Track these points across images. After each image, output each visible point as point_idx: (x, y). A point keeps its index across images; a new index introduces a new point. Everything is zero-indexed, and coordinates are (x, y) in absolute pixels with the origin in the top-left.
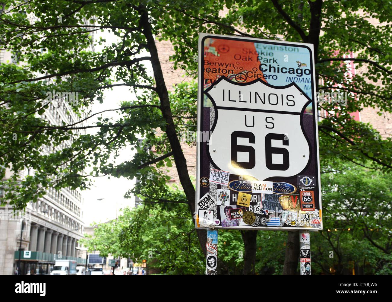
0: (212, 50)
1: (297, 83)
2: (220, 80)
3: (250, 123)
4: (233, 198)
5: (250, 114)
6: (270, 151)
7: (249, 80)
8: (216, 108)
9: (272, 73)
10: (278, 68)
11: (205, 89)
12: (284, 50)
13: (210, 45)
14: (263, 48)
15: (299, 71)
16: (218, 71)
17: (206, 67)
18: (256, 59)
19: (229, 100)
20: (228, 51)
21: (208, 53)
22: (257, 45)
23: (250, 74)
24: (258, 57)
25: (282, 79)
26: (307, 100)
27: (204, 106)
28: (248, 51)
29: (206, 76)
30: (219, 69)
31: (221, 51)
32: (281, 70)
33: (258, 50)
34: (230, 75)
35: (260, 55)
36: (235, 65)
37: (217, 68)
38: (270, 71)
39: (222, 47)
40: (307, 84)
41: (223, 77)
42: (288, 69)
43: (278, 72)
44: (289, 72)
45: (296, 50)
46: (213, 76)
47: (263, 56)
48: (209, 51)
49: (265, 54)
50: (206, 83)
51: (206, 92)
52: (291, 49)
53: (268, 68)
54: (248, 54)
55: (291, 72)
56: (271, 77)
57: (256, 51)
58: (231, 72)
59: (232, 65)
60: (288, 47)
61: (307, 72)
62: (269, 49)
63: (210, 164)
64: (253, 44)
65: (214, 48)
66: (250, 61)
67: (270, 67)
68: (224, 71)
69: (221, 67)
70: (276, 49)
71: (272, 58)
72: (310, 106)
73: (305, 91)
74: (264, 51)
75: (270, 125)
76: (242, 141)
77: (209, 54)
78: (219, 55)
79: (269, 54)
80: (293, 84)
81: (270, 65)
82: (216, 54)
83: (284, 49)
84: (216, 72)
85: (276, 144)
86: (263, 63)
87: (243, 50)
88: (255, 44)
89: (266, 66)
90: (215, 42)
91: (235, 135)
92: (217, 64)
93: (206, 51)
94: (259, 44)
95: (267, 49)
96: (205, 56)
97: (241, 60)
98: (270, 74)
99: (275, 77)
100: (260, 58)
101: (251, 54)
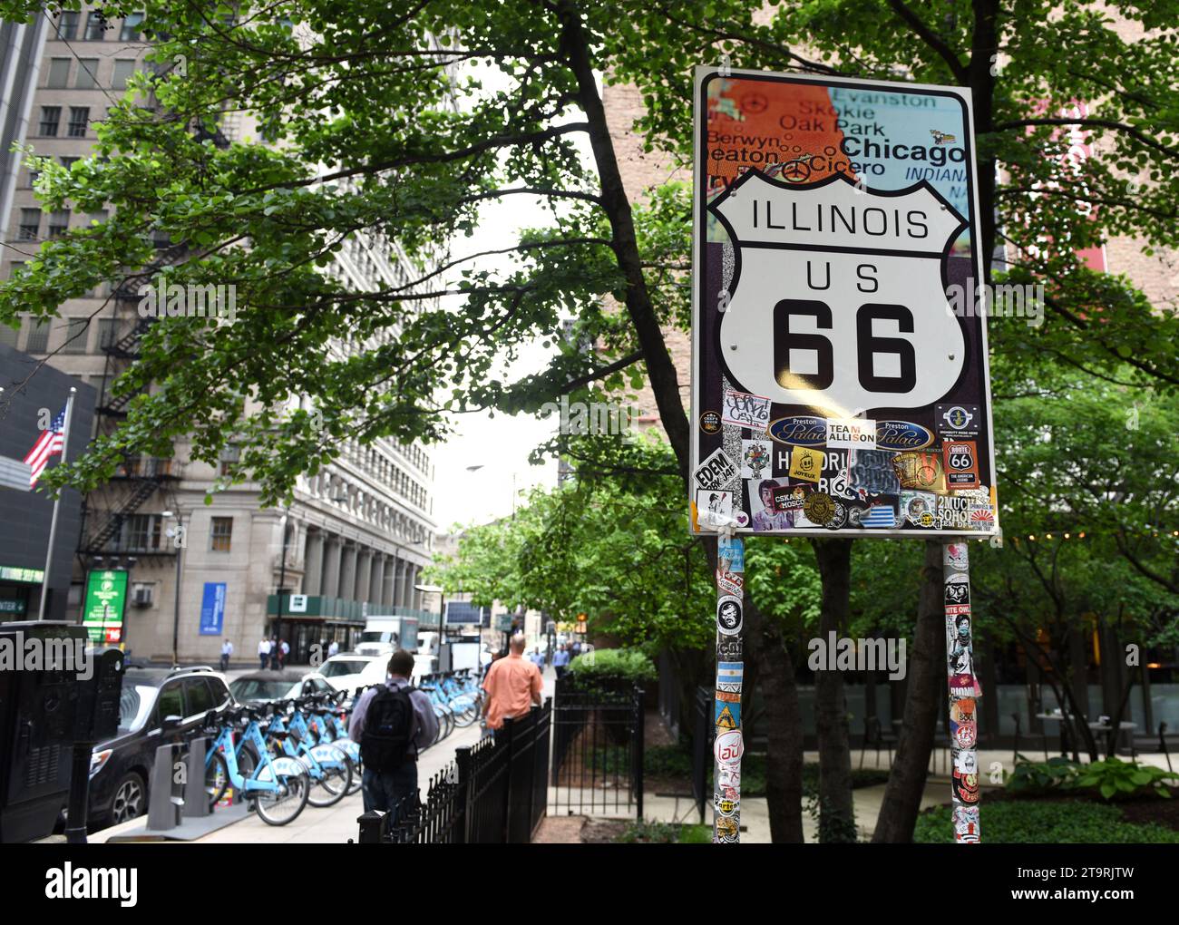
0: (726, 107)
1: (932, 183)
2: (746, 177)
3: (819, 280)
4: (781, 460)
5: (819, 259)
6: (868, 346)
7: (815, 177)
8: (738, 245)
9: (872, 159)
10: (887, 148)
11: (709, 200)
12: (901, 104)
13: (723, 95)
14: (849, 101)
15: (938, 154)
16: (740, 155)
17: (711, 147)
18: (832, 126)
19: (769, 226)
20: (765, 107)
21: (717, 113)
22: (836, 94)
23: (818, 163)
24: (837, 121)
25: (897, 173)
26: (958, 223)
27: (709, 240)
28: (813, 107)
29: (711, 171)
30: (744, 152)
31: (749, 108)
32: (894, 152)
33: (839, 105)
34: (769, 165)
35: (842, 117)
36: (783, 141)
37: (739, 150)
38: (867, 154)
39: (749, 99)
40: (956, 184)
41: (754, 171)
42: (910, 147)
43: (887, 156)
44: (913, 156)
45: (930, 103)
46: (729, 169)
47: (848, 118)
48: (719, 108)
49: (855, 113)
50: (712, 186)
51: (713, 208)
52: (916, 102)
53: (861, 147)
54: (813, 114)
55: (918, 156)
56: (869, 169)
57: (832, 108)
58: (772, 157)
59: (774, 142)
60: (909, 96)
61: (957, 155)
62: (863, 101)
63: (725, 379)
64: (826, 91)
65: (732, 102)
66: (818, 130)
67: (867, 145)
68: (756, 157)
69: (747, 146)
70: (881, 100)
71: (871, 123)
72: (965, 237)
73: (952, 202)
74: (851, 105)
75: (869, 285)
76: (802, 324)
77: (720, 117)
78: (743, 118)
79: (865, 114)
80: (923, 184)
81: (867, 141)
82: (736, 116)
83: (901, 100)
84: (736, 159)
85: (884, 328)
86: (850, 135)
87: (801, 104)
88: (831, 90)
89: (858, 141)
90: (734, 88)
91: (784, 310)
92: (739, 140)
93: (711, 108)
94: (841, 90)
95: (859, 101)
96: (710, 121)
97: (797, 128)
98: (867, 160)
99: (878, 169)
100: (842, 124)
101: (820, 114)
